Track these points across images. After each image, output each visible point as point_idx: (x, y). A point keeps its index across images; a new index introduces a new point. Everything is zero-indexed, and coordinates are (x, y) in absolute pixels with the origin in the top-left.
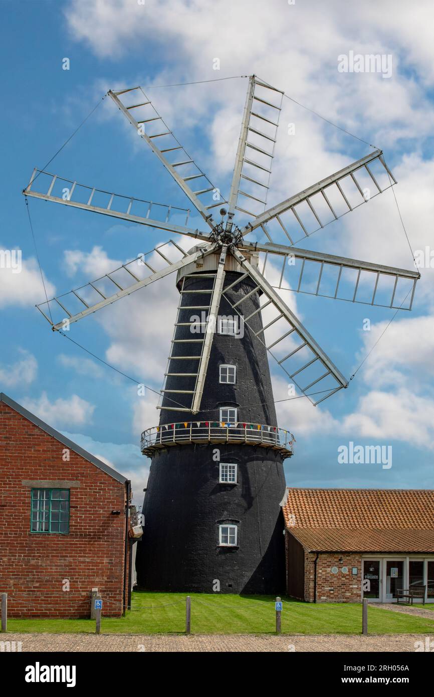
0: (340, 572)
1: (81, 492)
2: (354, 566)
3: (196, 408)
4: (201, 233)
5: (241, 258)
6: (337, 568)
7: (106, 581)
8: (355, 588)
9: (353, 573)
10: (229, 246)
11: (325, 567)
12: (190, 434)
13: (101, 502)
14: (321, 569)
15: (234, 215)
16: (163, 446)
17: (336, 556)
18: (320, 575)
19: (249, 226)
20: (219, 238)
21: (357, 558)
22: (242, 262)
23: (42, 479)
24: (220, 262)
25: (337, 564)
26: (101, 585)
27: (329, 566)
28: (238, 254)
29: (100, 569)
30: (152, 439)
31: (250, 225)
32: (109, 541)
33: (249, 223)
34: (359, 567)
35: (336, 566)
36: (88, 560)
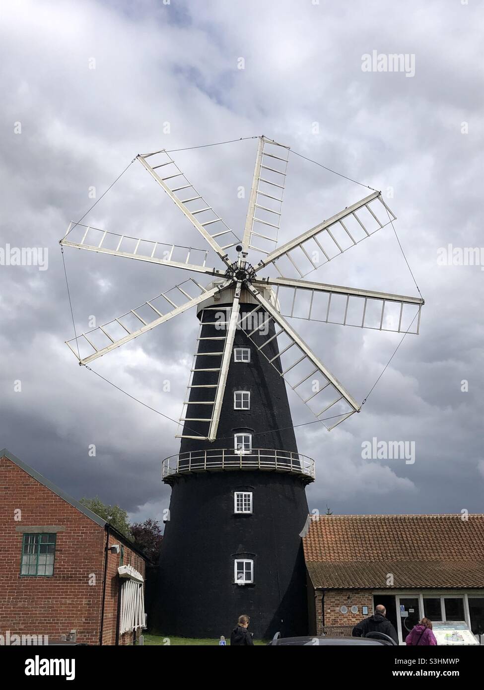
0: (350, 612)
1: (66, 536)
2: (364, 605)
3: (212, 436)
4: (217, 271)
5: (254, 291)
6: (346, 608)
7: (84, 623)
9: (364, 613)
10: (243, 282)
11: (334, 606)
12: (204, 462)
14: (329, 609)
15: (247, 254)
16: (180, 475)
17: (345, 593)
18: (328, 616)
19: (261, 263)
20: (235, 274)
21: (366, 596)
22: (255, 295)
23: (33, 525)
24: (235, 296)
25: (345, 602)
26: (79, 626)
27: (337, 605)
28: (252, 288)
29: (79, 611)
30: (172, 467)
31: (263, 263)
33: (261, 261)
34: (370, 606)
35: (344, 604)
36: (68, 601)
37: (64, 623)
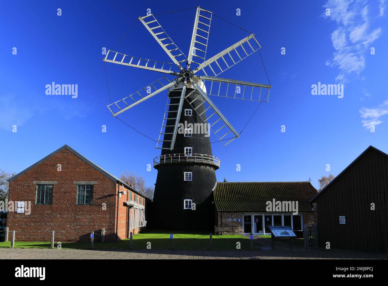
0: (233, 220)
1: (98, 186)
2: (239, 218)
3: (172, 148)
6: (231, 219)
7: (108, 225)
8: (240, 228)
9: (239, 221)
10: (188, 78)
12: (171, 159)
13: (106, 190)
14: (224, 219)
16: (161, 165)
17: (231, 213)
18: (223, 222)
20: (184, 75)
21: (240, 214)
22: (193, 84)
23: (82, 181)
24: (184, 85)
25: (231, 217)
26: (106, 227)
27: (227, 218)
28: (192, 81)
29: (105, 220)
31: (197, 69)
32: (109, 208)
34: (241, 218)
36: (100, 216)
37: (99, 226)
